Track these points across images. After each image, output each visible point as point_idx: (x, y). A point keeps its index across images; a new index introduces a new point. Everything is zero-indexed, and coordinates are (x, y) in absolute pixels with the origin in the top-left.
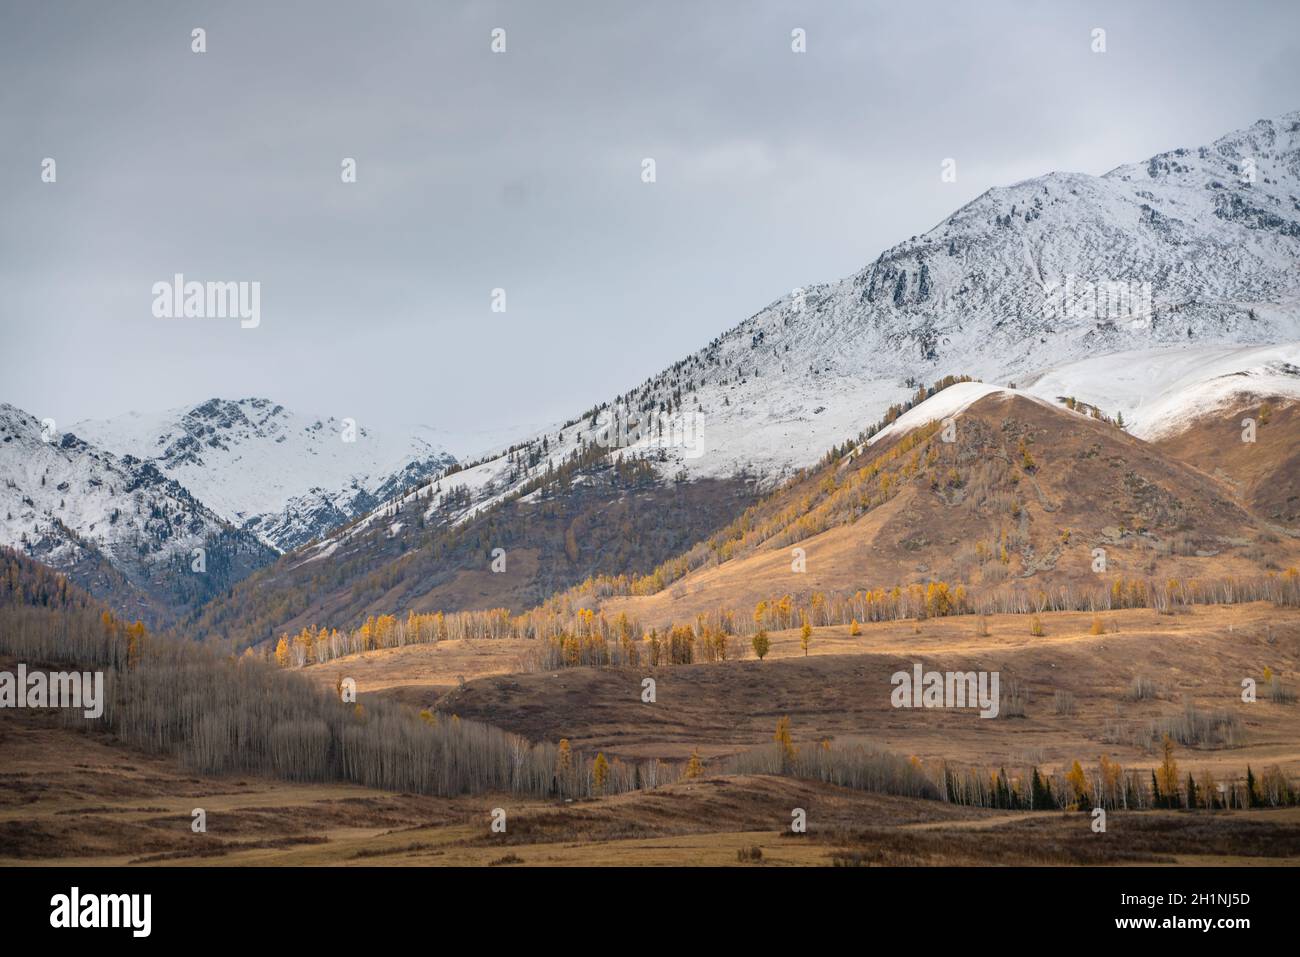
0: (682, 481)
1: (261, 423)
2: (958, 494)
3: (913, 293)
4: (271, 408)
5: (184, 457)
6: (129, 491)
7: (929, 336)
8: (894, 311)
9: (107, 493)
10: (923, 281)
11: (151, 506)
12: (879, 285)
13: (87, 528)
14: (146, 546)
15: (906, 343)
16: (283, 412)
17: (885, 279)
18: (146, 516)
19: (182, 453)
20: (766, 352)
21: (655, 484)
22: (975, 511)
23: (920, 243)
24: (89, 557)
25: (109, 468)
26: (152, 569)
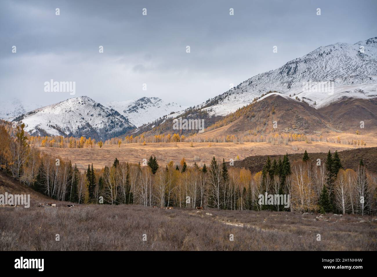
0: (214, 116)
1: (155, 103)
2: (253, 118)
3: (292, 72)
4: (158, 99)
5: (133, 110)
6: (107, 117)
7: (291, 83)
8: (286, 77)
9: (102, 117)
10: (295, 69)
11: (112, 120)
12: (284, 70)
13: (95, 125)
14: (108, 130)
15: (285, 84)
16: (161, 101)
17: (286, 69)
18: (109, 123)
19: (133, 109)
20: (251, 86)
21: (207, 117)
22: (255, 123)
23: (298, 60)
24: (92, 132)
25: (104, 111)
26: (107, 135)
